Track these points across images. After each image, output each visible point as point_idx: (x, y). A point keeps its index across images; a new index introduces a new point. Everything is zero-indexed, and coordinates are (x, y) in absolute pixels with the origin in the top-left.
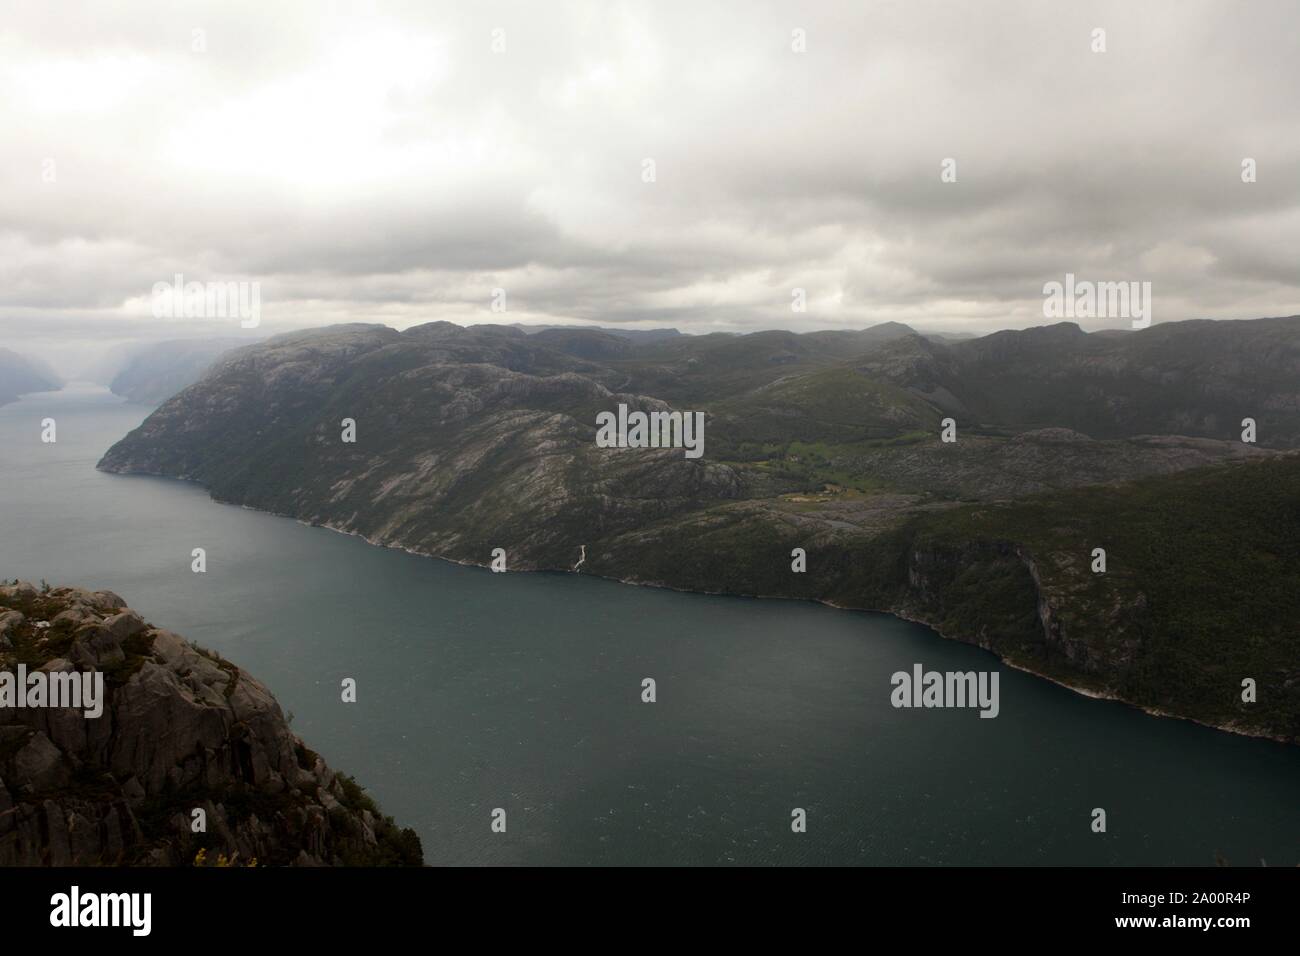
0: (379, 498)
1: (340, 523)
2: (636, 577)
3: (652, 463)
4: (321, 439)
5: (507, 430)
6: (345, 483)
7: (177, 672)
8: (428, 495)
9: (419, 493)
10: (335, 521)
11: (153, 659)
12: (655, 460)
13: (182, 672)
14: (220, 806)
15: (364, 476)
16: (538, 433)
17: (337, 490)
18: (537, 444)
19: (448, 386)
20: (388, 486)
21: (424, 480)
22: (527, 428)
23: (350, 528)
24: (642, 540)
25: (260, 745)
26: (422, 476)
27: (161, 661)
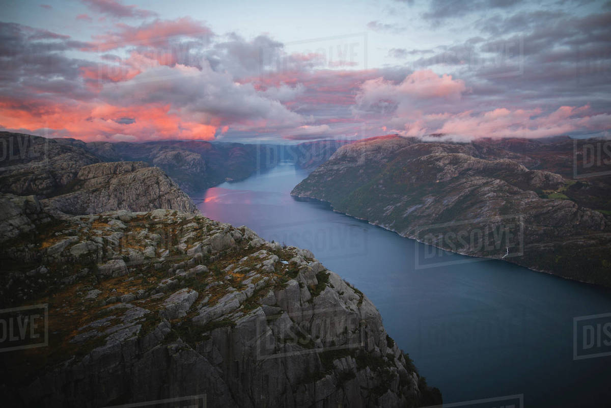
0: (405, 215)
1: (387, 225)
2: (537, 267)
3: (551, 208)
4: (381, 186)
5: (470, 187)
6: (390, 207)
7: (338, 293)
8: (429, 215)
9: (425, 214)
10: (385, 224)
11: (329, 285)
12: (553, 207)
13: (340, 292)
14: (354, 359)
15: (399, 204)
16: (486, 189)
17: (387, 210)
18: (486, 194)
19: (441, 164)
20: (410, 210)
21: (426, 208)
22: (480, 186)
23: (392, 227)
24: (543, 248)
25: (372, 333)
26: (426, 206)
27: (332, 287)
